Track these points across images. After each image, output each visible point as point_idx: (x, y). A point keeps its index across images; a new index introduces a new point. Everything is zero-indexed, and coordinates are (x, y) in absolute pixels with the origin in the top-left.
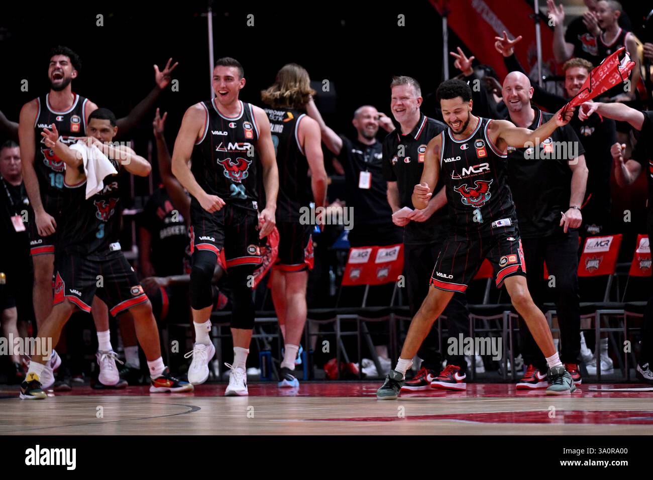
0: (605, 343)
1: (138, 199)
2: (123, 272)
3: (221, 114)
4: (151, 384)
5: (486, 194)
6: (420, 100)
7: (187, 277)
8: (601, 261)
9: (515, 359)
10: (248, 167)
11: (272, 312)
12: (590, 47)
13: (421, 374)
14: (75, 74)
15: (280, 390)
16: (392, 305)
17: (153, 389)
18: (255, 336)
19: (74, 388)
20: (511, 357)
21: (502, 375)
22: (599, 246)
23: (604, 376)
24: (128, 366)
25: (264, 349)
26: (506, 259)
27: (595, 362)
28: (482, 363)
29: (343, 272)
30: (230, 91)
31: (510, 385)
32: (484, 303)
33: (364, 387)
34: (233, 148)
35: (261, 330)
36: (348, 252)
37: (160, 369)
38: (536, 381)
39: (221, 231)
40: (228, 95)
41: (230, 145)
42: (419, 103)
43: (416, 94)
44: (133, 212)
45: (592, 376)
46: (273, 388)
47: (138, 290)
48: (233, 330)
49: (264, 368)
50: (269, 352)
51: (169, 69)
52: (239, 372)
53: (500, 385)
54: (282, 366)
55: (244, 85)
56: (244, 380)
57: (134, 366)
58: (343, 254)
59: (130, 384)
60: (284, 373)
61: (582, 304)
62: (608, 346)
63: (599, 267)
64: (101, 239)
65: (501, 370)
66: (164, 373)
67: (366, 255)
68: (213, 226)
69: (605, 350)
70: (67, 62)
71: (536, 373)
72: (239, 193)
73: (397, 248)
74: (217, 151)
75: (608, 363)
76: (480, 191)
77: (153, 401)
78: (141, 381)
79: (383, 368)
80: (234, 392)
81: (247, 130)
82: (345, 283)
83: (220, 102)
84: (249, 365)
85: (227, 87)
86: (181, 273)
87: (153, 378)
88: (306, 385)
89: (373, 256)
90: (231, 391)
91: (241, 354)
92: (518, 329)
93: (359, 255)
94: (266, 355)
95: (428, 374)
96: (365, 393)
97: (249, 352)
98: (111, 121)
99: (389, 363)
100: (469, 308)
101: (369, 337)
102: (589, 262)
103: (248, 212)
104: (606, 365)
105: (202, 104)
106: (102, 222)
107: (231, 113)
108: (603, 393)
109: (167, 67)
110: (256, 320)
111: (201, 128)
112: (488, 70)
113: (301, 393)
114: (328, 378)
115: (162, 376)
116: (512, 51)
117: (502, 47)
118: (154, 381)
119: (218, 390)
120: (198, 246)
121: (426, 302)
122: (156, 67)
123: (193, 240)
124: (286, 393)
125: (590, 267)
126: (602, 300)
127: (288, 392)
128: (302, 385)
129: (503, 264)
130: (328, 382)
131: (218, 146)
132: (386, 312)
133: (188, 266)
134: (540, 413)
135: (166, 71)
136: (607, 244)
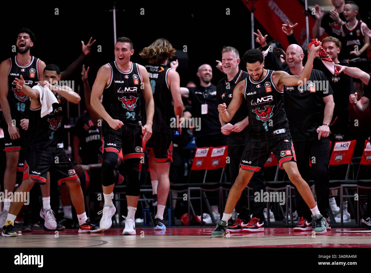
0: (346, 204)
1: (72, 119)
2: (64, 161)
3: (120, 70)
4: (79, 228)
5: (270, 114)
6: (239, 61)
7: (100, 165)
8: (344, 156)
9: (293, 213)
10: (136, 101)
11: (150, 186)
12: (336, 30)
13: (238, 222)
14: (32, 44)
15: (155, 231)
16: (220, 181)
17: (80, 231)
18: (140, 200)
19: (34, 230)
20: (291, 212)
21: (285, 223)
22: (343, 147)
23: (345, 223)
24: (66, 218)
25: (145, 208)
26: (285, 152)
27: (340, 215)
28: (273, 216)
29: (192, 162)
30: (125, 56)
31: (290, 229)
32: (275, 180)
33: (204, 230)
34: (128, 90)
35: (144, 196)
36: (195, 150)
37: (85, 219)
38: (305, 226)
39: (120, 140)
40: (124, 59)
41: (126, 88)
42: (238, 62)
43: (237, 57)
44: (69, 127)
45: (338, 223)
46: (151, 230)
47: (72, 172)
48: (127, 196)
49: (145, 218)
50: (148, 209)
51: (90, 43)
52: (131, 221)
53: (284, 229)
54: (156, 217)
55: (133, 53)
56: (133, 226)
57: (69, 218)
58: (192, 151)
59: (66, 228)
60: (157, 222)
61: (331, 181)
62: (348, 206)
63: (343, 159)
64: (52, 140)
65: (285, 220)
66: (87, 221)
67: (206, 152)
68: (115, 137)
69: (346, 208)
70: (27, 37)
71: (305, 222)
72: (131, 117)
73: (224, 148)
74: (118, 93)
75: (348, 216)
76: (267, 112)
77: (80, 238)
78: (73, 226)
79: (215, 218)
80: (128, 232)
81: (135, 79)
82: (193, 168)
83: (120, 64)
84: (136, 217)
85: (123, 54)
86: (97, 163)
87: (80, 224)
88: (170, 229)
89: (210, 153)
90: (126, 232)
91: (132, 210)
92: (294, 196)
93: (202, 152)
94: (147, 211)
95: (242, 222)
96: (204, 234)
97: (136, 210)
98: (57, 72)
99: (219, 215)
100: (266, 184)
101: (207, 200)
102: (337, 156)
103: (136, 127)
104: (346, 217)
105: (109, 65)
106: (53, 131)
107: (126, 70)
108: (344, 234)
109: (89, 42)
110: (141, 190)
111: (108, 79)
112: (278, 43)
113: (167, 234)
114: (183, 225)
115: (86, 223)
116: (292, 32)
117: (286, 29)
118: (81, 226)
119: (118, 231)
120: (106, 149)
121: (237, 179)
122: (83, 42)
123: (103, 145)
124: (158, 234)
125: (337, 159)
126: (344, 179)
127: (159, 233)
128: (168, 228)
129: (283, 155)
130: (183, 227)
131: (118, 90)
132: (218, 186)
133: (101, 158)
134: (307, 245)
135: (89, 45)
136: (347, 146)
